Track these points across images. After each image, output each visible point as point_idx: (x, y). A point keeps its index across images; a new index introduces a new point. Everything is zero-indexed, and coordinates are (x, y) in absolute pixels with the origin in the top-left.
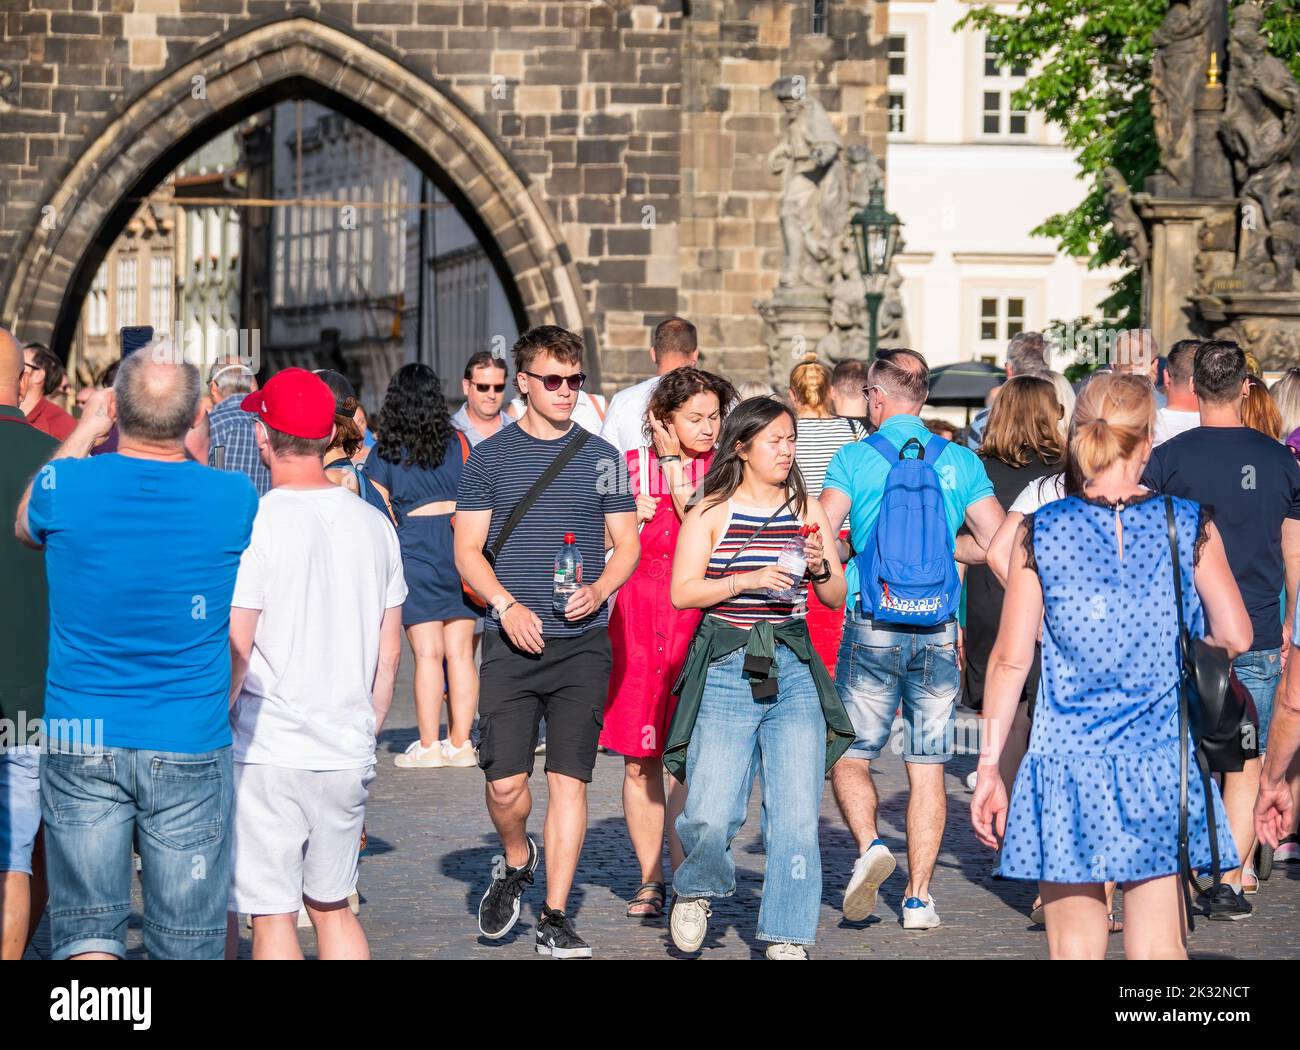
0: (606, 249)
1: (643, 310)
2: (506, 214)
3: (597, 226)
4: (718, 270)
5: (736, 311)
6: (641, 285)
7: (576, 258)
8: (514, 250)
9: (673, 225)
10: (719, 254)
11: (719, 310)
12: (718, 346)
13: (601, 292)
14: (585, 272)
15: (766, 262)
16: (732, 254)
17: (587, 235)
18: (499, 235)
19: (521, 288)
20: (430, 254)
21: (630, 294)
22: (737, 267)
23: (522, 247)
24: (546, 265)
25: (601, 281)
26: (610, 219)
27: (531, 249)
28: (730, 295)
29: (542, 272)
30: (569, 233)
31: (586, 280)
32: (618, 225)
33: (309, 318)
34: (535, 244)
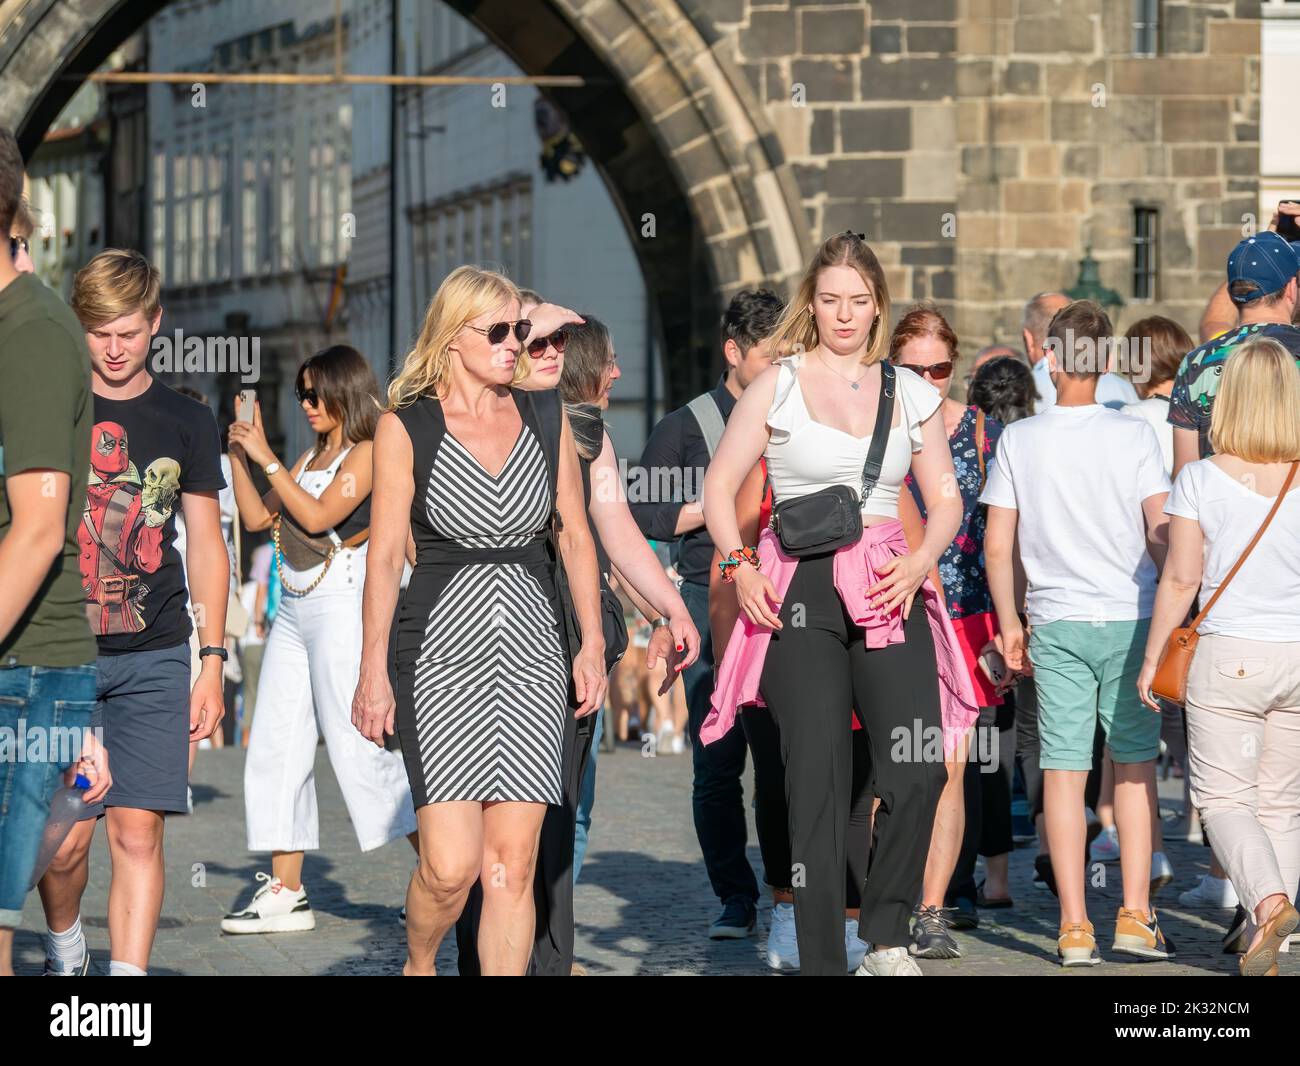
0: (838, 142)
1: (898, 238)
2: (675, 88)
3: (823, 105)
4: (994, 179)
5: (1023, 242)
6: (897, 200)
7: (791, 158)
8: (687, 147)
9: (947, 101)
10: (995, 152)
11: (996, 243)
12: (995, 298)
13: (831, 212)
14: (807, 180)
15: (1071, 164)
16: (1015, 150)
17: (808, 119)
18: (663, 122)
19: (699, 208)
20: (411, 193)
21: (878, 213)
22: (1024, 174)
23: (701, 140)
24: (743, 169)
25: (831, 195)
26: (844, 93)
27: (715, 143)
28: (1014, 217)
29: (734, 181)
30: (779, 115)
31: (808, 194)
32: (858, 103)
33: (203, 301)
34: (723, 136)
